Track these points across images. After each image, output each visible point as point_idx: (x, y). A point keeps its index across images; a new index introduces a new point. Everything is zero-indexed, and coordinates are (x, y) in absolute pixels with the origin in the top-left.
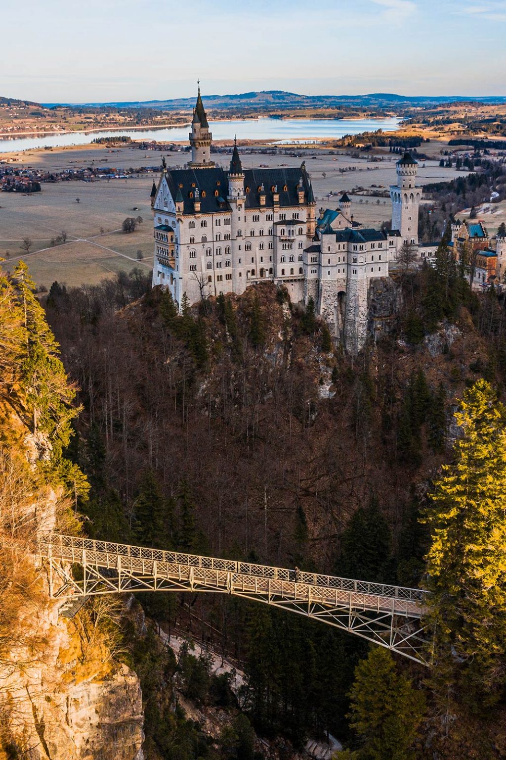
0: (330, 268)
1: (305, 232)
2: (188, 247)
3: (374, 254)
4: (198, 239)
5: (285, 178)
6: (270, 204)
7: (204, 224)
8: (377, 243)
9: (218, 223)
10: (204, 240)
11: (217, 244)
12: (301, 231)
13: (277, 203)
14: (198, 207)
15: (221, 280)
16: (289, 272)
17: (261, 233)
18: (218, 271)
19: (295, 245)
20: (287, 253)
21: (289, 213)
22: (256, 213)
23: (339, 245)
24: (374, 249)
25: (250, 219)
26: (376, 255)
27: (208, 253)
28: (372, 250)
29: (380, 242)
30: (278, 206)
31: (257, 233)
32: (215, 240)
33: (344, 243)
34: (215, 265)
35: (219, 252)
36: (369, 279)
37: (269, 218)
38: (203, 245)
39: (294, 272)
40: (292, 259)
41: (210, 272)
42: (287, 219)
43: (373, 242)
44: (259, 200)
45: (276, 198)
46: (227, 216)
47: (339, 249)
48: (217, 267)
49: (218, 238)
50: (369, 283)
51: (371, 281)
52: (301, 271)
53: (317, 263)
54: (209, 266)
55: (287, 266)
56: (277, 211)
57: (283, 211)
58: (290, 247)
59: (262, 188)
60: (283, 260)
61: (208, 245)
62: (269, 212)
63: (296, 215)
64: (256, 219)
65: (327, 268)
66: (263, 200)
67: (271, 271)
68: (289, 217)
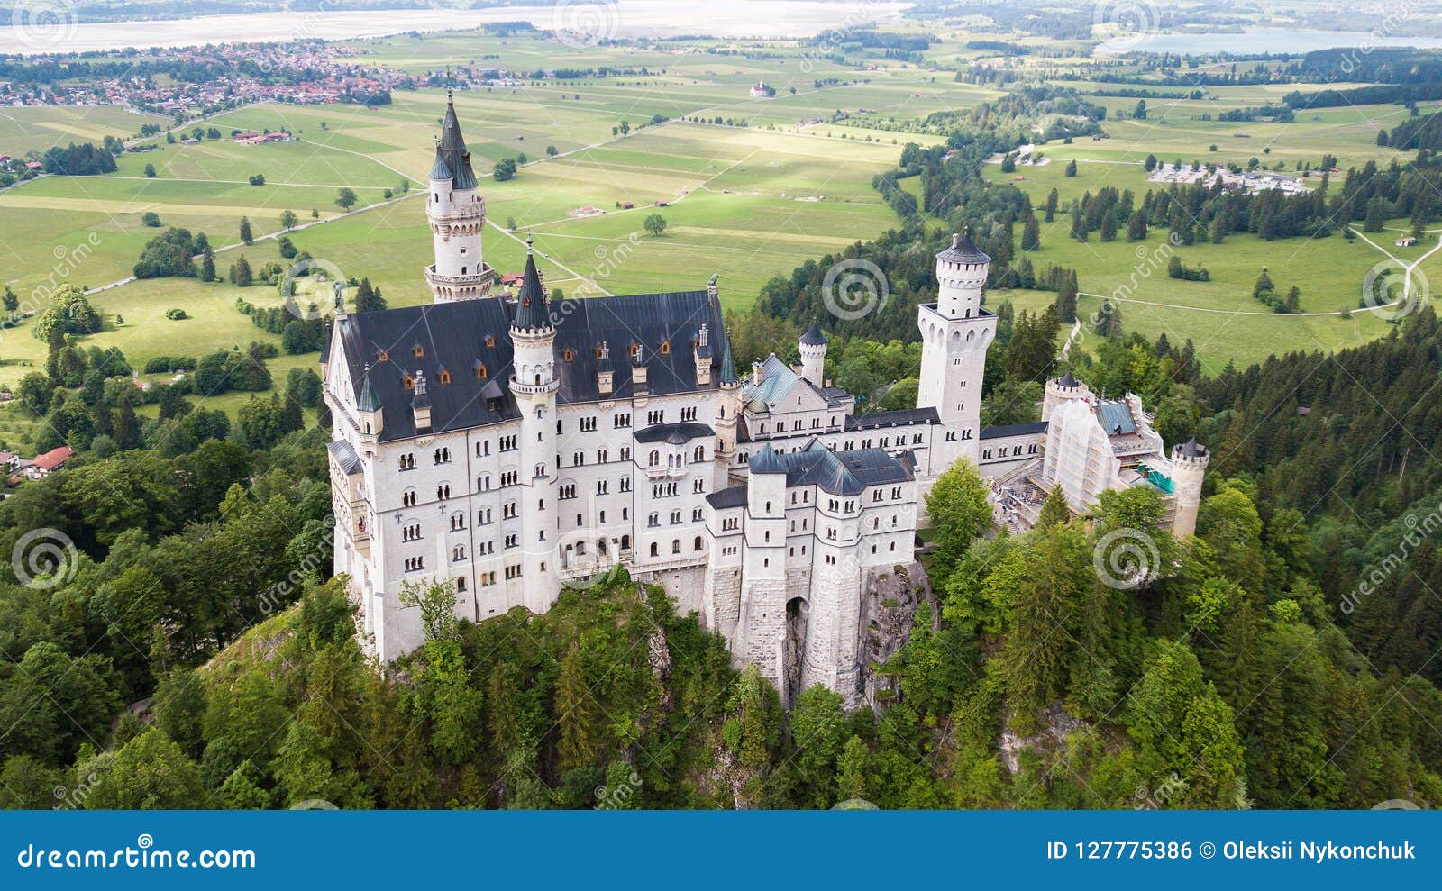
0: (770, 551)
1: (709, 455)
2: (398, 517)
3: (879, 513)
4: (427, 494)
5: (666, 319)
6: (624, 389)
7: (442, 457)
8: (887, 489)
9: (482, 449)
10: (443, 493)
11: (480, 502)
12: (699, 456)
13: (641, 387)
14: (422, 418)
15: (493, 582)
16: (670, 548)
17: (602, 457)
18: (485, 563)
19: (686, 488)
20: (664, 506)
21: (672, 409)
22: (588, 411)
23: (794, 495)
24: (881, 503)
25: (572, 427)
26: (885, 516)
27: (456, 523)
28: (876, 504)
29: (897, 486)
30: (646, 394)
31: (591, 458)
32: (474, 489)
33: (804, 488)
34: (478, 549)
35: (484, 518)
36: (865, 572)
37: (621, 421)
38: (442, 508)
39: (682, 547)
40: (675, 519)
41: (463, 569)
42: (667, 421)
43: (878, 488)
44: (595, 381)
45: (639, 375)
46: (507, 431)
47: (794, 502)
48: (483, 553)
49: (483, 485)
50: (865, 580)
51: (870, 578)
52: (698, 543)
53: (740, 531)
54: (458, 555)
55: (664, 535)
56: (643, 405)
57: (657, 405)
58: (672, 490)
59: (605, 353)
60: (653, 521)
61: (453, 507)
62: (623, 408)
63: (689, 413)
64: (588, 425)
65: (762, 551)
66: (605, 383)
67: (625, 542)
68: (672, 417)
